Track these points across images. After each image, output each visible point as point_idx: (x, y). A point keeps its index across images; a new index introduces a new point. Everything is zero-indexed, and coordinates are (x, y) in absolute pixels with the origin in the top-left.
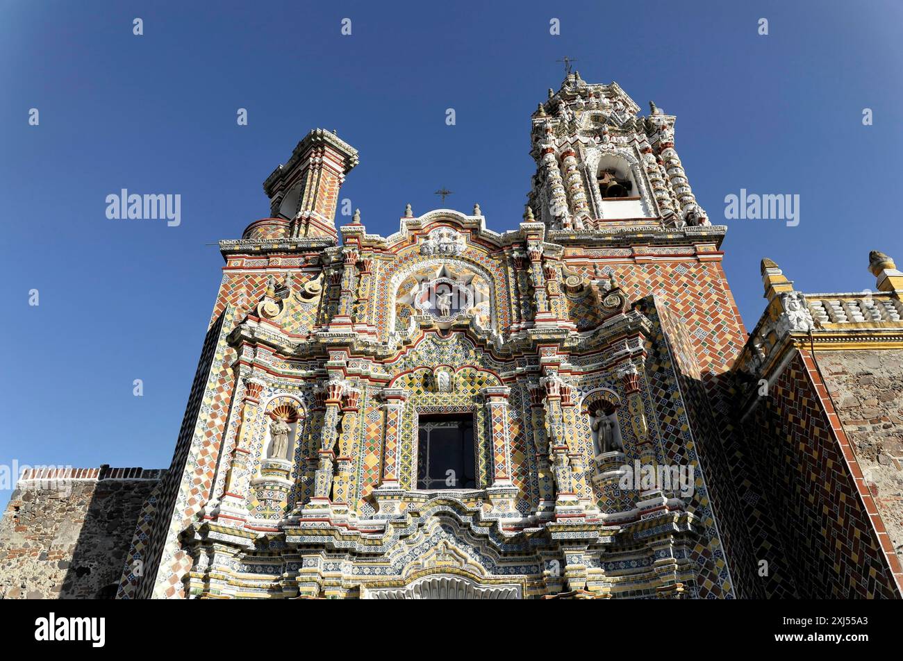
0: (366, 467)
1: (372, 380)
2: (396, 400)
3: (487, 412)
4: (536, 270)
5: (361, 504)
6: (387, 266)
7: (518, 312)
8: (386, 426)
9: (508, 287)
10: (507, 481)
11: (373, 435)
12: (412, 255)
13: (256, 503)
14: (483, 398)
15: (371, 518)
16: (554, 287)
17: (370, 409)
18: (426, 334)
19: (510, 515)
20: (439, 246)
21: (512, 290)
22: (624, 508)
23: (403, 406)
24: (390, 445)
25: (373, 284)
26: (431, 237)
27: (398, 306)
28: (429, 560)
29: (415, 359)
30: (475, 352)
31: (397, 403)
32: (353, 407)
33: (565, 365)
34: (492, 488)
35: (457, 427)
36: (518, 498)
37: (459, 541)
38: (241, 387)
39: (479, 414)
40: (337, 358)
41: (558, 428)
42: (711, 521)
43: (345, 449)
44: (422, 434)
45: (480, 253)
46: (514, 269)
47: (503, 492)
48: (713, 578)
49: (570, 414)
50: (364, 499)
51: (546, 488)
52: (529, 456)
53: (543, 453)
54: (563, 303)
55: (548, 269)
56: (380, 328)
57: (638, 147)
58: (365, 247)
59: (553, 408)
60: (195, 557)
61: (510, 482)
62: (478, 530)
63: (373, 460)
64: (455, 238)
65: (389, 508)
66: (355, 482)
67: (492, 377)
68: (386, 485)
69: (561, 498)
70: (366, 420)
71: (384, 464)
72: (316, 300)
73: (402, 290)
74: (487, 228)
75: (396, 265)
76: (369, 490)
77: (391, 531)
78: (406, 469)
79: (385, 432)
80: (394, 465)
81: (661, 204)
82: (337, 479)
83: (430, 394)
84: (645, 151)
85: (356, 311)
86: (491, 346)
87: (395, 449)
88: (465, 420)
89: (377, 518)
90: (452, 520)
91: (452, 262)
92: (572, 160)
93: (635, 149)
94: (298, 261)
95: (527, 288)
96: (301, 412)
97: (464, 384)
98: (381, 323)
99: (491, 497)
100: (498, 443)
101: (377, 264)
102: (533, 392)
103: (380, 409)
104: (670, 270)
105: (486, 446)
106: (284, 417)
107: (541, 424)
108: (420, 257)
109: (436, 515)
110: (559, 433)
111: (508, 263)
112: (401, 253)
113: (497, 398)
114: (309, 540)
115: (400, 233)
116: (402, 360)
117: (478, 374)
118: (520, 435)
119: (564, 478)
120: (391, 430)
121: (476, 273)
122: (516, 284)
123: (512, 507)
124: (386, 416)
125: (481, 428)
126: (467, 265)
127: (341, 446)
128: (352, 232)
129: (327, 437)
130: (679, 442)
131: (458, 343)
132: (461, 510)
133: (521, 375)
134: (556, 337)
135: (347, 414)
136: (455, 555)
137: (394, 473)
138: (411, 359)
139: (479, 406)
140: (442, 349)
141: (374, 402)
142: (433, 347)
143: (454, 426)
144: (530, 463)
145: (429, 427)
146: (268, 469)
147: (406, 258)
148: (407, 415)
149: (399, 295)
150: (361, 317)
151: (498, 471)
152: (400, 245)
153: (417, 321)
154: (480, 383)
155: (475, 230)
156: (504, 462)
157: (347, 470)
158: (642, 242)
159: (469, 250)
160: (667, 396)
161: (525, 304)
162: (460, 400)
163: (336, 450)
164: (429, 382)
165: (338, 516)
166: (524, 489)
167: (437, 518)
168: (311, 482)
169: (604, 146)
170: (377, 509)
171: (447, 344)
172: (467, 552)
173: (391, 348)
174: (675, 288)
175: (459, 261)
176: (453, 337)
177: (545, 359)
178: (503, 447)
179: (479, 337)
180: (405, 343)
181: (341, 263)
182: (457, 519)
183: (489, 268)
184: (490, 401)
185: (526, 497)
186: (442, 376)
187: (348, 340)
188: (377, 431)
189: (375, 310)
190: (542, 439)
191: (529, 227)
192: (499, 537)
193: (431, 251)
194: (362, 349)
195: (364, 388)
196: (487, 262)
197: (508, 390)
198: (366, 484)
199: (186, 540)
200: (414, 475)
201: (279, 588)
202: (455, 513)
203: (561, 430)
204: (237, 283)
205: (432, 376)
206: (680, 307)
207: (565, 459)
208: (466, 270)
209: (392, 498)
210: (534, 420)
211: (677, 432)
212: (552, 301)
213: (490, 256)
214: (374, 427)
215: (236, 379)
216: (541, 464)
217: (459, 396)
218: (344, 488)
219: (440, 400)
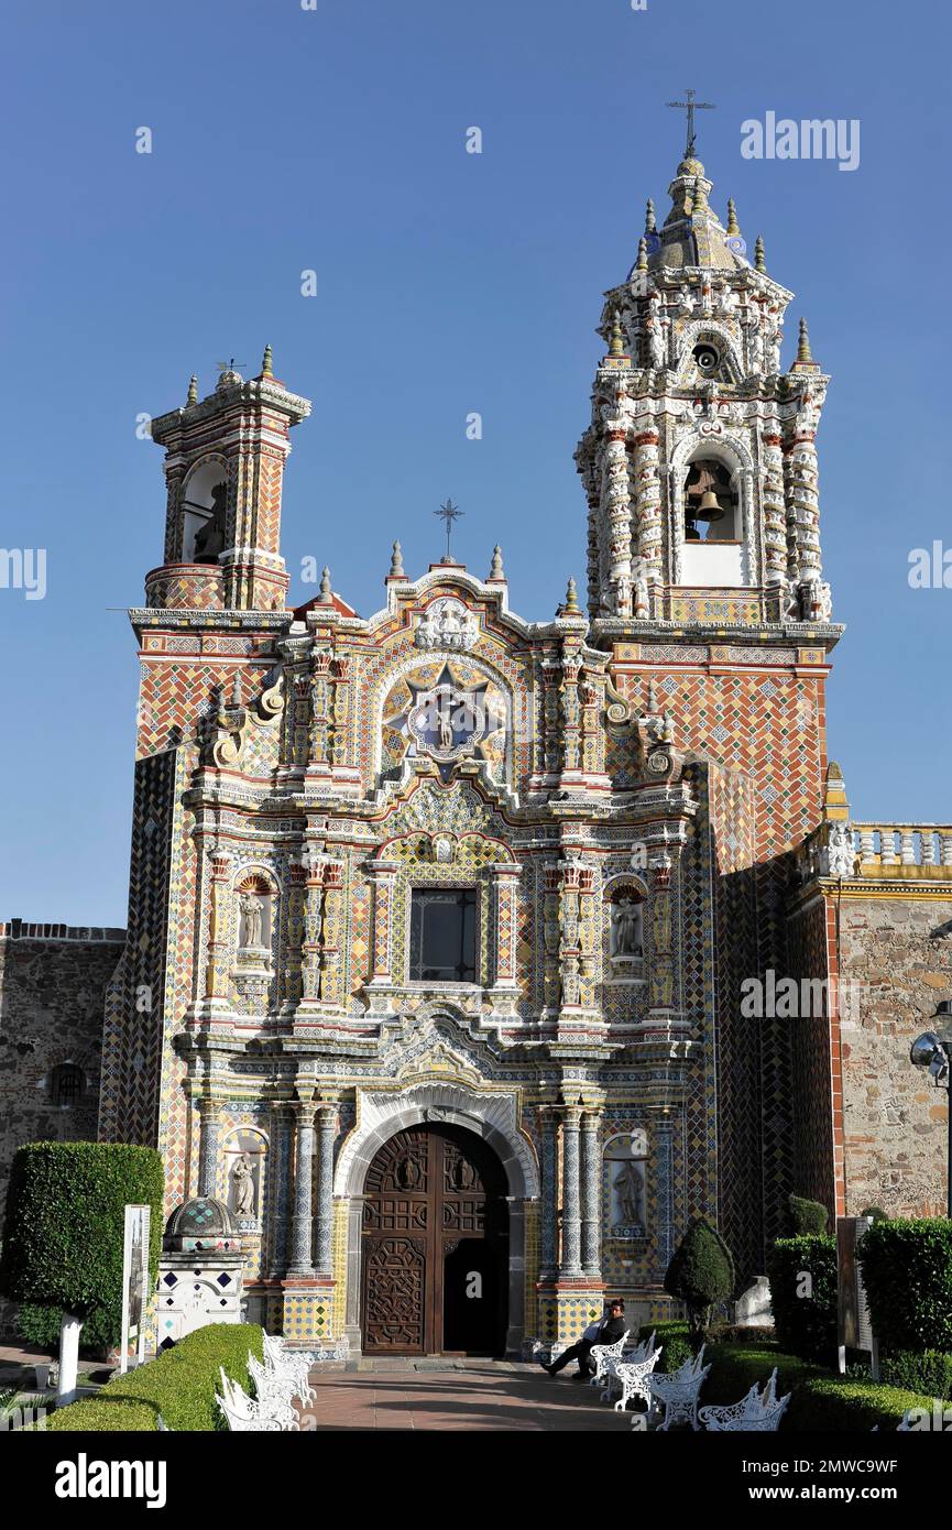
0: (354, 956)
1: (357, 845)
2: (386, 873)
3: (493, 891)
4: (569, 689)
5: (350, 1000)
6: (370, 666)
7: (541, 754)
8: (374, 906)
9: (530, 712)
10: (509, 983)
11: (360, 916)
12: (403, 647)
13: (237, 998)
14: (490, 873)
15: (363, 1016)
16: (592, 719)
17: (355, 884)
18: (422, 780)
19: (510, 1019)
20: (441, 635)
21: (536, 718)
22: (632, 1019)
23: (394, 880)
24: (380, 931)
25: (352, 698)
26: (430, 617)
27: (384, 730)
28: (424, 1063)
29: (408, 817)
30: (483, 809)
31: (388, 876)
32: (336, 883)
33: (591, 841)
34: (494, 990)
35: (456, 902)
36: (520, 999)
37: (455, 1045)
38: (207, 865)
39: (484, 894)
40: (316, 824)
41: (572, 928)
42: (711, 1047)
43: (330, 937)
44: (415, 907)
45: (498, 647)
46: (542, 683)
47: (504, 995)
48: (702, 1102)
49: (589, 905)
50: (353, 994)
51: (552, 994)
52: (537, 951)
53: (552, 951)
54: (599, 743)
55: (587, 689)
56: (364, 768)
57: (760, 428)
58: (339, 635)
59: (569, 901)
60: (191, 1064)
61: (513, 982)
62: (476, 1037)
63: (361, 948)
64: (464, 620)
65: (381, 1007)
66: (342, 976)
67: (501, 848)
68: (377, 980)
69: (566, 1011)
70: (351, 897)
71: (373, 954)
72: (277, 721)
73: (390, 705)
74: (510, 609)
75: (381, 664)
76: (359, 982)
77: (384, 1033)
79: (374, 913)
80: (385, 955)
81: (770, 557)
82: (324, 974)
83: (426, 864)
84: (768, 439)
85: (332, 744)
86: (503, 807)
87: (385, 936)
88: (466, 897)
89: (369, 1016)
90: (451, 1023)
91: (457, 658)
92: (651, 452)
93: (754, 431)
95: (555, 719)
96: (273, 886)
97: (468, 854)
98: (364, 759)
99: (492, 998)
100: (502, 934)
101: (357, 668)
102: (548, 873)
103: (367, 883)
104: (753, 687)
105: (490, 934)
107: (554, 915)
108: (415, 651)
109: (433, 1017)
110: (572, 934)
111: (535, 674)
112: (389, 644)
113: (505, 877)
114: (305, 1048)
115: (385, 610)
116: (393, 818)
117: (486, 843)
118: (530, 924)
119: (572, 988)
120: (381, 912)
121: (490, 678)
122: (542, 709)
123: (513, 1011)
124: (374, 893)
125: (484, 910)
126: (478, 665)
127: (325, 934)
128: (323, 621)
129: (313, 928)
130: (699, 958)
131: (461, 795)
132: (459, 1015)
133: (537, 850)
134: (583, 812)
135: (330, 892)
136: (452, 1060)
137: (385, 964)
138: (403, 818)
139: (484, 883)
140: (441, 802)
141: (360, 874)
142: (431, 799)
143: (453, 900)
144: (537, 961)
145: (424, 901)
146: (245, 959)
147: (395, 652)
148: (400, 891)
149: (386, 712)
150: (340, 754)
151: (501, 967)
152: (386, 628)
153: (412, 766)
154: (487, 855)
155: (493, 605)
156: (508, 958)
157: (334, 961)
158: (724, 641)
159: (483, 642)
161: (551, 744)
162: (461, 873)
163: (322, 940)
164: (425, 850)
165: (330, 1017)
166: (528, 990)
167: (433, 1020)
168: (298, 975)
169: (707, 425)
170: (367, 1005)
171: (449, 796)
172: (462, 1056)
173: (379, 806)
174: (753, 720)
175: (467, 658)
176: (457, 787)
177: (566, 837)
178: (509, 938)
179: (489, 792)
180: (396, 796)
181: (310, 666)
182: (455, 1023)
183: (508, 676)
184: (497, 879)
185: (529, 999)
186: (442, 846)
187: (329, 804)
188: (364, 912)
189: (356, 740)
190: (552, 935)
191: (567, 626)
192: (499, 1046)
193: (430, 643)
194: (345, 809)
195: (348, 857)
196: (507, 665)
197: (519, 867)
198: (354, 977)
200: (407, 963)
201: (273, 1088)
202: (453, 1017)
203: (574, 931)
204: (163, 678)
205: (429, 844)
206: (753, 751)
207: (575, 964)
208: (476, 674)
209: (385, 995)
210: (547, 909)
211: (699, 946)
212: (586, 741)
213: (510, 655)
214: (360, 906)
215: (200, 852)
216: (549, 965)
217: (461, 869)
218: (331, 985)
219: (438, 873)
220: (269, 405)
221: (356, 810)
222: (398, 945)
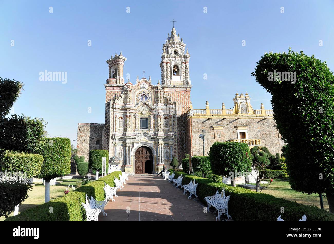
1: (133, 113)
4: (159, 93)
5: (133, 132)
7: (156, 101)
9: (154, 96)
10: (152, 129)
11: (134, 121)
13: (119, 132)
14: (149, 116)
16: (162, 97)
17: (133, 118)
18: (141, 105)
20: (143, 87)
21: (155, 97)
22: (167, 133)
24: (136, 123)
25: (132, 95)
26: (142, 85)
27: (136, 99)
28: (142, 139)
29: (139, 109)
30: (149, 108)
31: (137, 116)
34: (150, 130)
37: (146, 137)
38: (115, 115)
39: (149, 118)
40: (128, 110)
41: (160, 122)
42: (176, 136)
44: (140, 120)
45: (150, 88)
47: (152, 131)
48: (175, 143)
49: (162, 119)
51: (157, 130)
54: (163, 100)
55: (161, 93)
56: (134, 104)
57: (182, 61)
58: (131, 87)
59: (159, 119)
60: (113, 140)
62: (148, 136)
63: (134, 125)
64: (146, 85)
65: (137, 132)
66: (132, 129)
67: (151, 113)
68: (136, 129)
69: (159, 132)
71: (135, 126)
72: (123, 98)
73: (137, 96)
74: (152, 84)
75: (136, 91)
76: (134, 130)
77: (137, 136)
81: (183, 77)
84: (183, 63)
86: (151, 108)
88: (147, 119)
89: (135, 134)
90: (145, 134)
91: (145, 90)
92: (169, 64)
93: (181, 62)
94: (118, 88)
95: (157, 97)
96: (123, 118)
97: (147, 114)
98: (134, 102)
100: (151, 123)
101: (133, 91)
102: (157, 116)
104: (181, 93)
105: (150, 123)
106: (120, 118)
107: (157, 121)
108: (140, 89)
111: (155, 92)
112: (137, 88)
113: (151, 116)
114: (127, 138)
115: (136, 84)
117: (149, 112)
118: (154, 122)
119: (160, 129)
120: (136, 121)
121: (149, 92)
123: (153, 133)
124: (135, 118)
125: (149, 121)
127: (130, 124)
129: (128, 123)
130: (175, 126)
131: (146, 106)
132: (146, 133)
133: (155, 113)
134: (161, 108)
135: (130, 119)
136: (145, 139)
137: (137, 127)
139: (149, 117)
141: (134, 116)
142: (142, 107)
143: (145, 119)
144: (156, 126)
145: (142, 119)
146: (120, 127)
148: (138, 118)
150: (131, 102)
151: (151, 127)
152: (136, 86)
153: (140, 103)
154: (149, 114)
155: (150, 83)
157: (131, 127)
158: (178, 87)
159: (148, 88)
160: (175, 119)
162: (146, 116)
164: (142, 113)
165: (130, 134)
167: (143, 134)
168: (126, 129)
169: (175, 61)
170: (135, 132)
171: (144, 107)
172: (147, 138)
173: (136, 108)
174: (181, 97)
177: (159, 111)
179: (149, 106)
180: (138, 107)
181: (127, 91)
183: (151, 92)
185: (155, 131)
186: (144, 113)
187: (129, 108)
189: (133, 100)
190: (157, 123)
191: (159, 86)
192: (151, 137)
196: (151, 90)
197: (153, 115)
199: (112, 138)
200: (140, 127)
201: (123, 143)
204: (109, 93)
206: (181, 101)
207: (160, 127)
211: (175, 124)
212: (161, 100)
214: (134, 120)
215: (114, 114)
218: (130, 130)
219: (143, 116)
220: (121, 59)
221: (133, 109)
222: (138, 125)
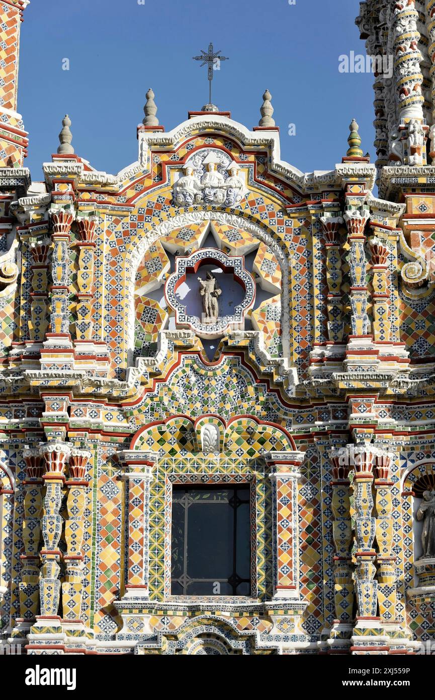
0: (103, 566)
1: (105, 434)
2: (140, 467)
3: (270, 486)
4: (356, 249)
5: (99, 617)
6: (119, 228)
7: (324, 323)
8: (127, 505)
9: (311, 275)
10: (293, 592)
11: (110, 518)
12: (159, 206)
14: (266, 464)
15: (114, 638)
16: (383, 281)
17: (104, 479)
18: (183, 356)
19: (294, 638)
20: (203, 190)
21: (316, 282)
23: (151, 475)
24: (135, 536)
25: (98, 264)
26: (190, 171)
27: (138, 301)
29: (166, 400)
30: (256, 389)
31: (143, 470)
32: (81, 479)
33: (387, 421)
34: (273, 603)
35: (226, 501)
36: (306, 613)
39: (259, 489)
40: (55, 406)
41: (366, 525)
43: (74, 543)
45: (271, 203)
46: (322, 241)
47: (286, 608)
49: (386, 498)
50: (103, 611)
51: (344, 606)
52: (325, 556)
53: (343, 555)
54: (393, 308)
55: (375, 246)
56: (113, 344)
58: (82, 191)
59: (361, 494)
61: (296, 593)
63: (111, 555)
64: (229, 173)
65: (136, 625)
66: (89, 589)
67: (279, 434)
68: (131, 593)
69: (361, 624)
70: (100, 495)
71: (127, 563)
72: (10, 291)
73: (144, 273)
74: (282, 159)
75: (133, 225)
76: (109, 597)
78: (157, 568)
79: (127, 514)
80: (141, 564)
82: (66, 586)
83: (189, 455)
85: (75, 316)
86: (280, 384)
87: (141, 541)
88: (238, 493)
89: (121, 638)
91: (223, 217)
95: (340, 280)
96: (6, 483)
97: (238, 442)
98: (114, 334)
99: (271, 613)
100: (283, 536)
101: (104, 229)
102: (335, 461)
103: (119, 478)
105: (267, 537)
107: (344, 512)
108: (172, 210)
109: (199, 636)
110: (366, 532)
111: (314, 230)
112: (141, 202)
113: (285, 467)
115: (137, 164)
116: (149, 401)
117: (260, 428)
118: (315, 524)
119: (367, 596)
120: (135, 512)
121: (262, 240)
122: (324, 271)
123: (298, 628)
124: (127, 489)
125: (260, 509)
126: (247, 224)
127: (68, 539)
128: (62, 174)
129: (51, 530)
131: (230, 373)
132: (230, 633)
133: (322, 434)
134: (374, 385)
135: (73, 489)
137: (141, 575)
138: (161, 401)
139: (259, 476)
140: (206, 382)
141: (110, 467)
142: (193, 379)
143: (223, 499)
144: (325, 567)
145: (188, 501)
147: (149, 212)
148: (157, 488)
149: (140, 281)
150: (84, 327)
151: (281, 576)
152: (138, 185)
153: (170, 340)
154: (262, 442)
155: (263, 155)
156: (290, 564)
157: (77, 572)
159: (252, 197)
161: (335, 310)
162: (231, 466)
163: (63, 545)
164: (188, 439)
165: (73, 639)
166: (316, 602)
167: (200, 641)
170: (120, 625)
171: (215, 374)
173: (132, 386)
175: (234, 217)
176: (224, 363)
177: (356, 416)
178: (290, 541)
179: (263, 369)
180: (152, 375)
181: (48, 226)
182: (225, 643)
183: (282, 236)
184: (275, 471)
185: (317, 613)
186: (208, 432)
187: (71, 383)
188: (115, 512)
189: (104, 312)
190: (343, 535)
191: (350, 172)
193: (190, 201)
194: (90, 390)
195: (95, 447)
196: (280, 222)
197: (300, 456)
198: (104, 591)
202: (223, 635)
203: (369, 529)
205: (192, 430)
207: (372, 568)
208: (245, 235)
209: (140, 612)
210: (335, 505)
212: (377, 306)
213: (284, 211)
214: (110, 506)
216: (340, 571)
217: (231, 460)
218: (75, 599)
219: (203, 466)
221: (103, 391)
222: (156, 551)
